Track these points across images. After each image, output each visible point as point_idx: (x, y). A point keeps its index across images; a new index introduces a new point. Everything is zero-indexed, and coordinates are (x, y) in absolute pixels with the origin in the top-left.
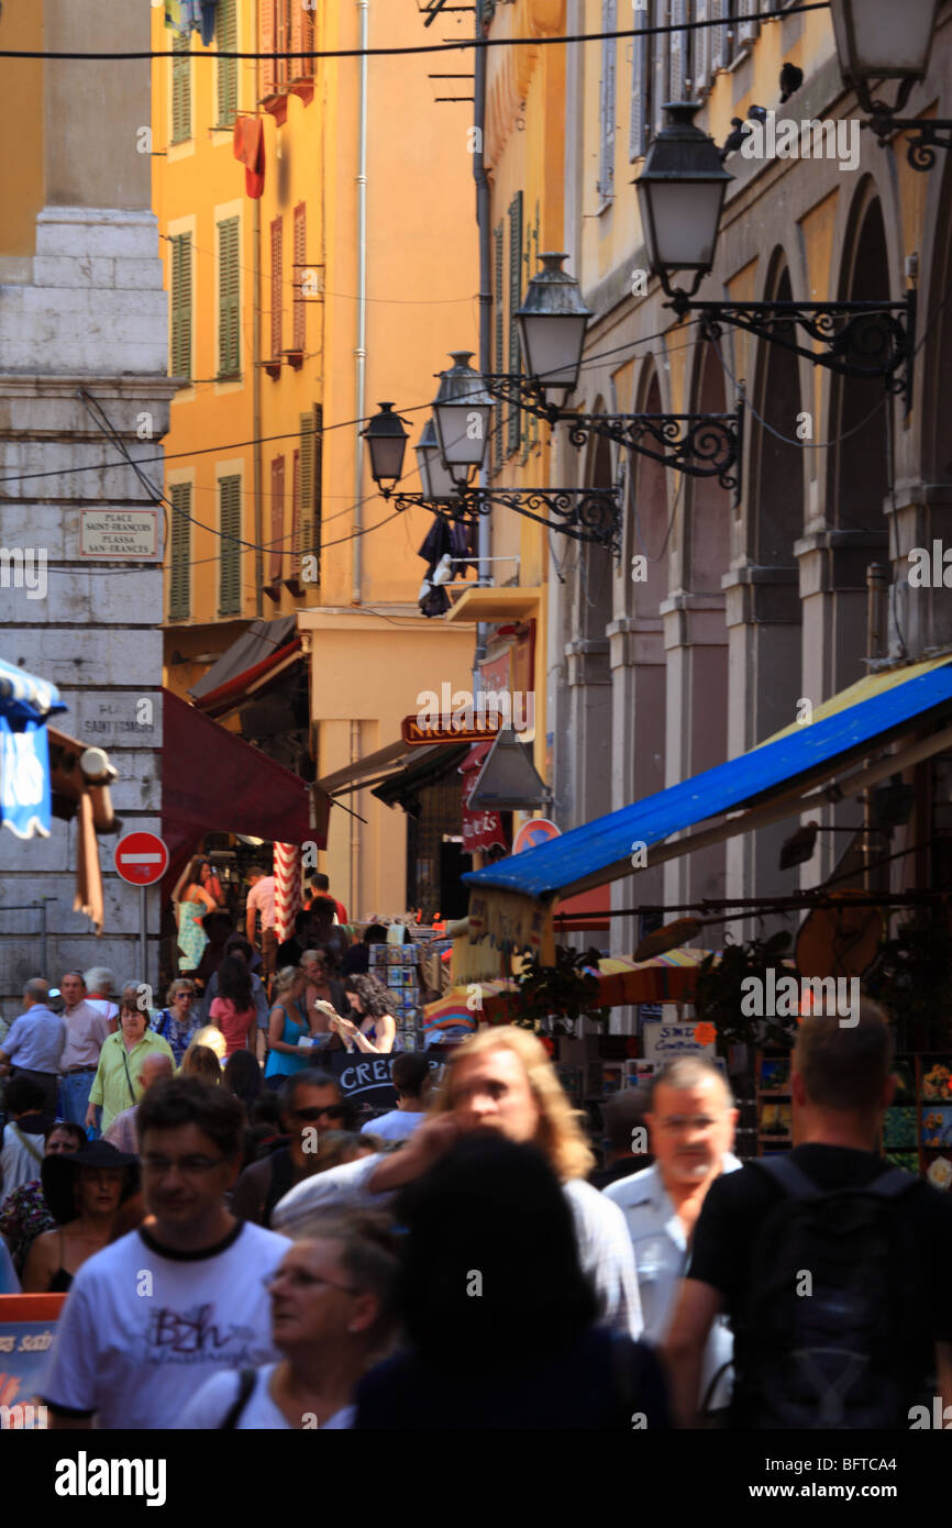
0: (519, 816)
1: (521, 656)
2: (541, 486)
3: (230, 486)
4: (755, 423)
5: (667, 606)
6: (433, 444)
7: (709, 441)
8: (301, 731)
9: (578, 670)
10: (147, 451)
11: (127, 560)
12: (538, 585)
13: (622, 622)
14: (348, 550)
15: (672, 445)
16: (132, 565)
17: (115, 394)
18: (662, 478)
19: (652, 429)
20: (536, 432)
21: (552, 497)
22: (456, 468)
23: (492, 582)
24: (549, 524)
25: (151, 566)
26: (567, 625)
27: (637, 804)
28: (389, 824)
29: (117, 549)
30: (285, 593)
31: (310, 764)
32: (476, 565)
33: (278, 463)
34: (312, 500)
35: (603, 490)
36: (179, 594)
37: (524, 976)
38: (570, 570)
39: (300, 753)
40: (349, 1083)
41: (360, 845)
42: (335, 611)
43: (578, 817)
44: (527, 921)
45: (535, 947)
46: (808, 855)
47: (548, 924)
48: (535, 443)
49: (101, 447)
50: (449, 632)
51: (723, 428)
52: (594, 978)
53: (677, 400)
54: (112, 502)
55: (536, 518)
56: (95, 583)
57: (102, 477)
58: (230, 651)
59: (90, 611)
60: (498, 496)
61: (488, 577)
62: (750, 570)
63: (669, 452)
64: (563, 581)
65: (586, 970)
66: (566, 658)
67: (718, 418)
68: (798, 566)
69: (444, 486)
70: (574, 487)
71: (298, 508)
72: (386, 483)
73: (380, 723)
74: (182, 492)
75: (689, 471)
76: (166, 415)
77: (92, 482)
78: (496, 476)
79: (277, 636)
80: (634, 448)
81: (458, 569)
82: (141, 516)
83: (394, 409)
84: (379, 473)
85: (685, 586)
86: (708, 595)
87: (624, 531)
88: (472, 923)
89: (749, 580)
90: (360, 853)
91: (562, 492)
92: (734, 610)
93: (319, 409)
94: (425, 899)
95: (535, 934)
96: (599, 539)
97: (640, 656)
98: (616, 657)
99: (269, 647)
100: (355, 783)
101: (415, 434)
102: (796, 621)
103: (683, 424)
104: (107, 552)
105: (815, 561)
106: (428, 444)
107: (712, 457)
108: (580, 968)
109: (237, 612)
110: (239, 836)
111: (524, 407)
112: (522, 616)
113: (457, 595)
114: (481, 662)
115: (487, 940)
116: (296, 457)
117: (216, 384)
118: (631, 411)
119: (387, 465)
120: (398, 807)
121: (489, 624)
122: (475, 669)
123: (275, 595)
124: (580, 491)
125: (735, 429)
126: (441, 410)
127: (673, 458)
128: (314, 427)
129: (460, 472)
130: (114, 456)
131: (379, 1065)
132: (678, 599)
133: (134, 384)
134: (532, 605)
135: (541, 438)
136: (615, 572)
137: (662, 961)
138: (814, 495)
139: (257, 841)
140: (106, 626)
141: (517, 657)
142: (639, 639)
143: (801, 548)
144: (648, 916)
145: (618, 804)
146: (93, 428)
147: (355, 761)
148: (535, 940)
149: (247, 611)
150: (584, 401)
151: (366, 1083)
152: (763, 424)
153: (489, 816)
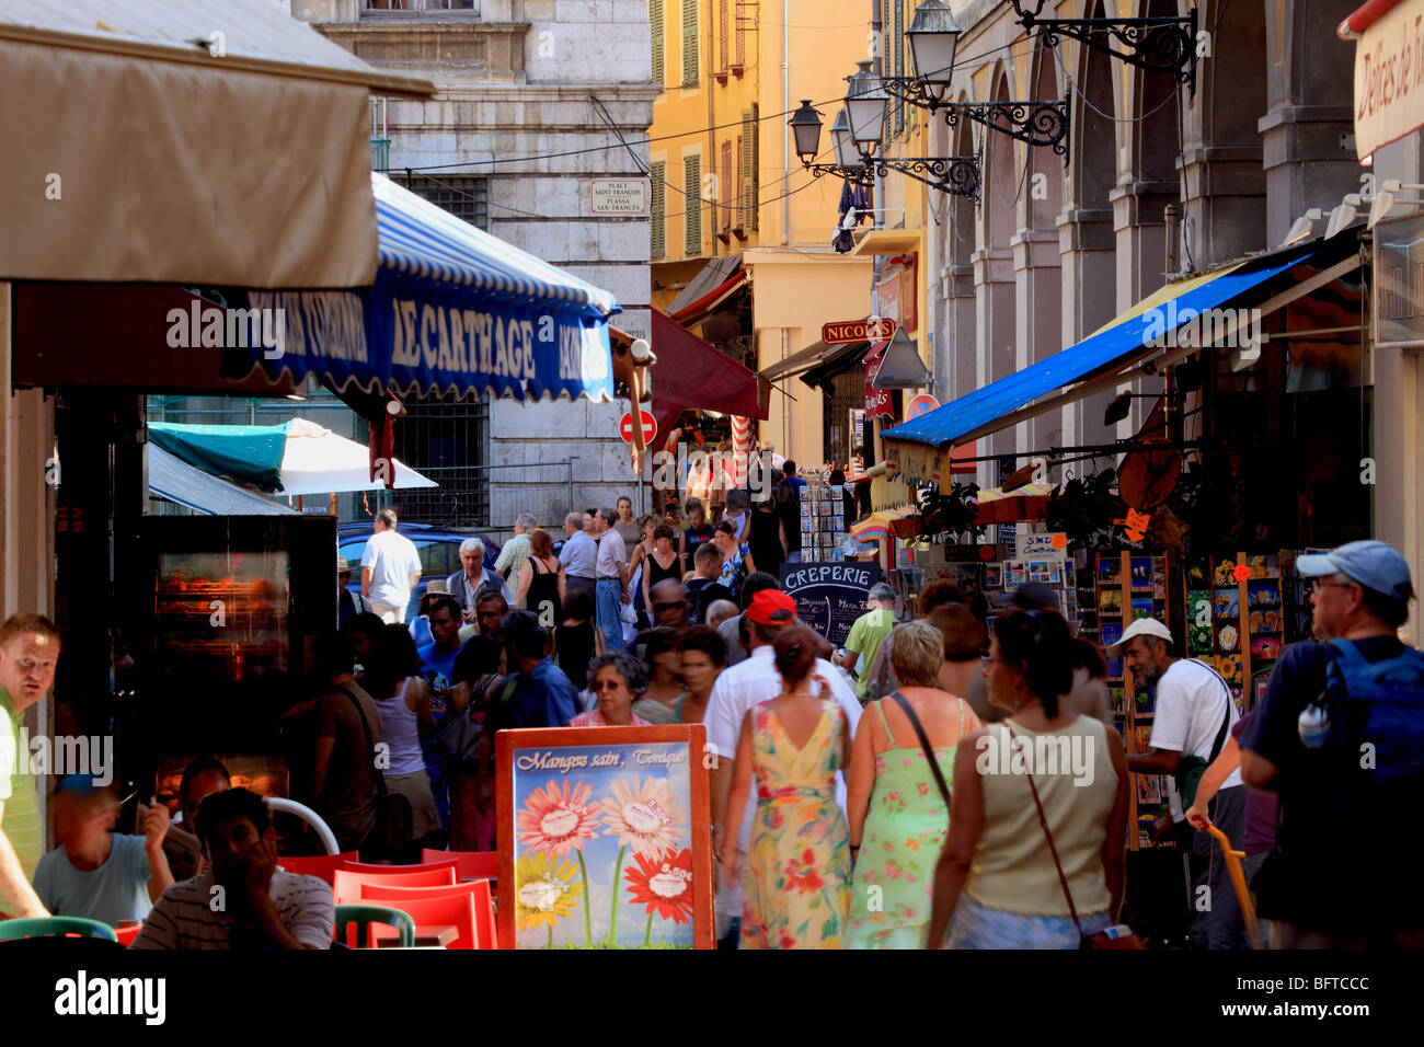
0: (907, 393)
1: (907, 279)
2: (920, 156)
3: (692, 163)
4: (1079, 100)
5: (1016, 240)
6: (844, 128)
7: (1046, 121)
8: (746, 337)
9: (950, 287)
10: (638, 137)
11: (624, 215)
12: (919, 227)
13: (982, 252)
14: (778, 207)
15: (1021, 124)
16: (628, 219)
17: (614, 98)
18: (1011, 148)
19: (1004, 113)
20: (916, 118)
21: (930, 163)
22: (862, 144)
23: (884, 226)
24: (929, 183)
25: (641, 219)
26: (942, 255)
27: (1036, 365)
28: (811, 400)
29: (617, 208)
30: (733, 238)
31: (753, 360)
32: (872, 215)
33: (727, 145)
34: (751, 171)
35: (967, 158)
36: (657, 241)
37: (924, 504)
38: (943, 217)
39: (745, 352)
40: (791, 584)
41: (790, 417)
42: (770, 250)
43: (951, 394)
44: (930, 464)
45: (936, 481)
46: (1125, 415)
47: (945, 466)
48: (915, 126)
49: (605, 136)
50: (851, 264)
51: (1055, 111)
52: (974, 504)
53: (1020, 92)
54: (613, 175)
55: (919, 179)
56: (602, 231)
57: (606, 157)
58: (693, 281)
59: (599, 253)
60: (892, 163)
61: (881, 223)
62: (1077, 212)
63: (1015, 129)
64: (938, 224)
65: (968, 499)
66: (941, 279)
67: (1052, 104)
68: (1112, 208)
69: (852, 158)
70: (944, 156)
71: (741, 177)
72: (808, 158)
73: (803, 331)
74: (660, 167)
75: (1032, 143)
76: (651, 111)
77: (600, 161)
78: (886, 151)
79: (728, 269)
80: (991, 126)
81: (859, 217)
82: (634, 184)
83: (811, 104)
84: (801, 150)
85: (1029, 225)
86: (1045, 231)
87: (983, 187)
88: (888, 465)
89: (1076, 220)
90: (790, 423)
91: (938, 160)
92: (1066, 241)
93: (756, 107)
94: (837, 456)
95: (936, 472)
96: (965, 194)
97: (995, 276)
98: (978, 277)
99: (722, 277)
100: (786, 373)
101: (828, 121)
102: (1111, 248)
103: (1026, 108)
104: (611, 210)
105: (1124, 205)
106: (839, 128)
107: (1048, 132)
108: (964, 498)
109: (699, 252)
110: (705, 411)
111: (908, 100)
112: (907, 250)
113: (859, 238)
114: (878, 284)
115: (900, 477)
116: (739, 141)
117: (681, 90)
118: (987, 100)
119: (807, 144)
120: (819, 389)
121: (882, 257)
122: (873, 289)
123: (726, 240)
124: (950, 159)
125: (1064, 112)
126: (850, 102)
127: (1021, 133)
128: (753, 117)
129: (864, 147)
130: (614, 141)
131: (812, 572)
132: (1023, 234)
133: (627, 90)
134: (915, 242)
135: (919, 122)
136: (977, 217)
137: (1021, 492)
138: (1124, 157)
139: (717, 415)
140: (610, 263)
141: (903, 280)
142: (994, 263)
143: (1114, 195)
144: (1005, 463)
145: (981, 384)
146: (599, 122)
147: (785, 357)
148: (936, 477)
149: (706, 252)
150: (952, 95)
151: (803, 584)
152: (1084, 101)
153: (882, 394)
